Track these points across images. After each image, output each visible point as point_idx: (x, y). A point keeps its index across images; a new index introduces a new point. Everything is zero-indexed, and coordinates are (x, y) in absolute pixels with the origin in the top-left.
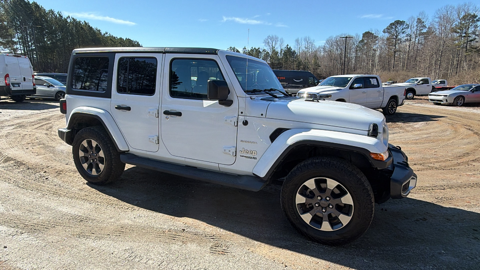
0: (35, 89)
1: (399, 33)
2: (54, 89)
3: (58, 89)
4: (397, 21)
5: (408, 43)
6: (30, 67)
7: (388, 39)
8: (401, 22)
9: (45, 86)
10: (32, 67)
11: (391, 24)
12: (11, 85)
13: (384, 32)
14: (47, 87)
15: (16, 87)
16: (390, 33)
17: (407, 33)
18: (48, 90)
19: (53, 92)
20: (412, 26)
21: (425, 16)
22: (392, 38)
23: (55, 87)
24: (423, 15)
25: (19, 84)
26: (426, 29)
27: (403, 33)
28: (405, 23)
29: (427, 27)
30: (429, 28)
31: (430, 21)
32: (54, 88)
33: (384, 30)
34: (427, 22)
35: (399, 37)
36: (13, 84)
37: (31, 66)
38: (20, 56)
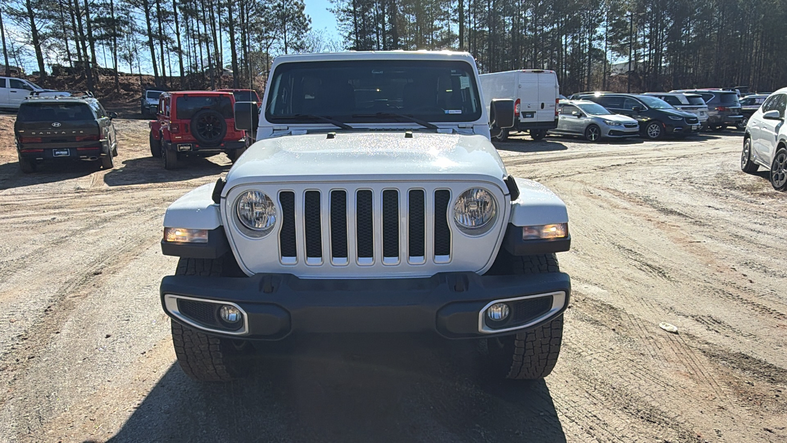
0: (557, 120)
2: (585, 121)
3: (590, 120)
6: (556, 87)
9: (574, 115)
10: (558, 86)
12: (521, 115)
14: (576, 117)
15: (528, 117)
18: (577, 123)
19: (583, 125)
23: (588, 116)
25: (532, 114)
32: (586, 119)
36: (525, 114)
37: (558, 84)
38: (543, 71)
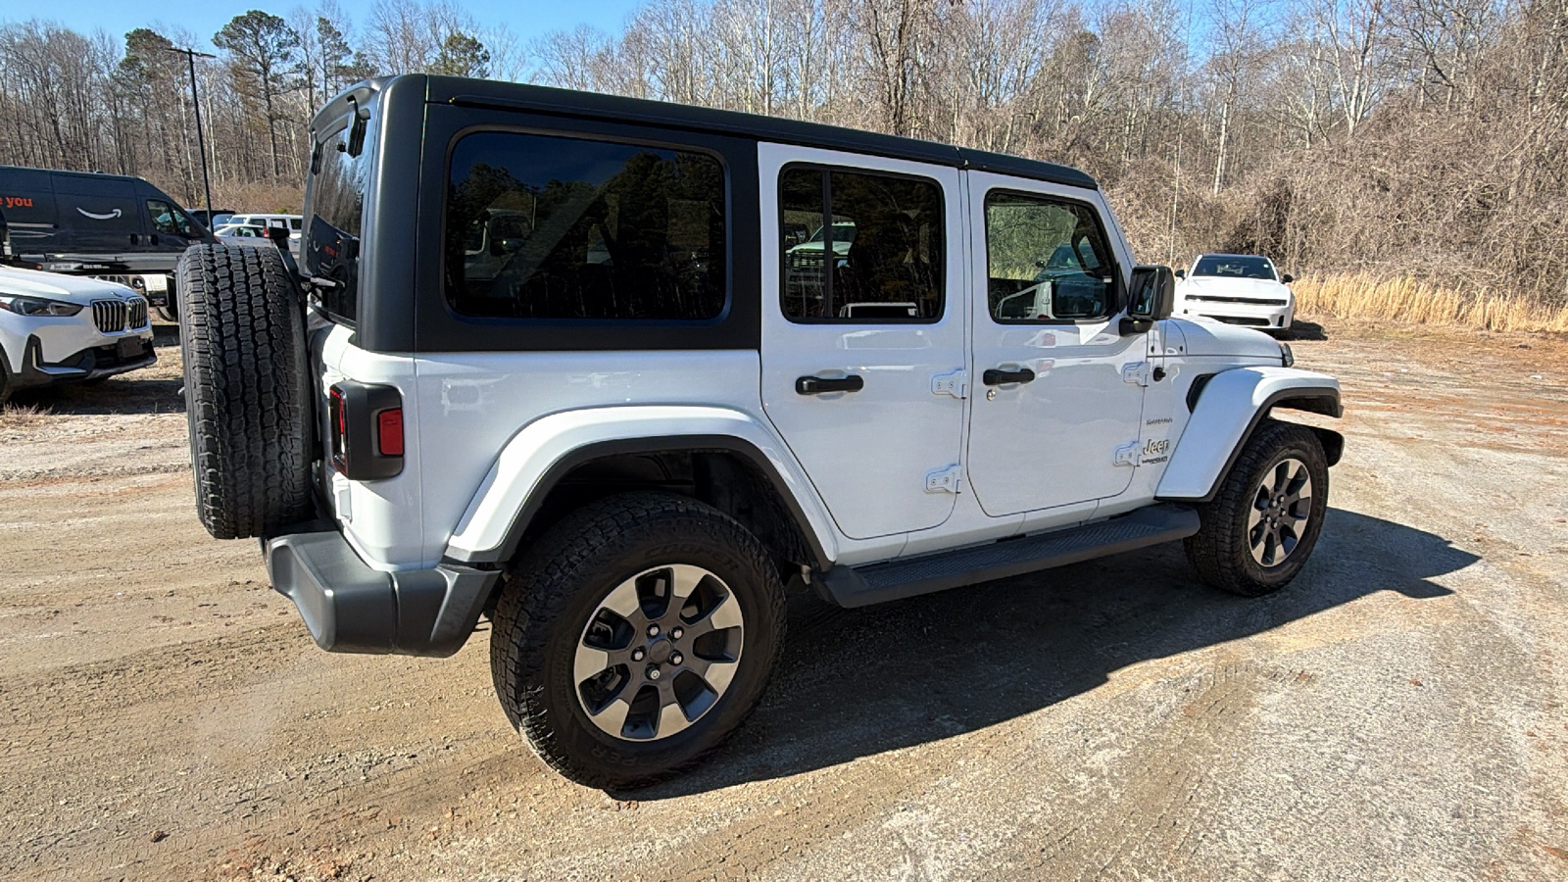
1: (271, 58)
4: (255, 12)
5: (303, 95)
7: (236, 71)
8: (269, 18)
11: (237, 18)
13: (218, 43)
16: (240, 50)
17: (299, 62)
20: (309, 42)
21: (339, 15)
22: (250, 70)
24: (334, 10)
26: (351, 56)
27: (285, 57)
28: (283, 25)
29: (354, 51)
30: (359, 55)
31: (359, 35)
33: (217, 38)
34: (349, 36)
35: (273, 69)
